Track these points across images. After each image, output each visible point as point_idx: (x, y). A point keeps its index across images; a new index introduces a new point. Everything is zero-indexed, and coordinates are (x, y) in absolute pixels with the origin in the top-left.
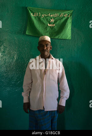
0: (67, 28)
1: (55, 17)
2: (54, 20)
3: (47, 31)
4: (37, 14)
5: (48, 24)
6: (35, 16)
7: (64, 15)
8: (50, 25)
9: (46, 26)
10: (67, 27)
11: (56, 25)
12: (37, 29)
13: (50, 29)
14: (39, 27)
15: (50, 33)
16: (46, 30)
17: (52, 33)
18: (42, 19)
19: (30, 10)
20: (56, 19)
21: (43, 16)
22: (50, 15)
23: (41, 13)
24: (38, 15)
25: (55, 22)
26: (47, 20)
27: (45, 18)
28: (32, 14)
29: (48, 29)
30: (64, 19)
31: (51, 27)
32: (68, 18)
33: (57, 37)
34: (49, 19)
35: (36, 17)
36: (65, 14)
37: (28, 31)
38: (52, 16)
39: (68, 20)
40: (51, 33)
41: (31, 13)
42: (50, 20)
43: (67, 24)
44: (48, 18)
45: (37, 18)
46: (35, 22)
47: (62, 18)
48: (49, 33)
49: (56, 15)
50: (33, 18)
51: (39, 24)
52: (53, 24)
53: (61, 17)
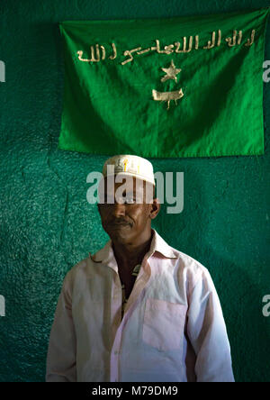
0: (239, 104)
1: (186, 55)
2: (179, 71)
3: (149, 124)
4: (101, 50)
5: (154, 93)
6: (93, 59)
7: (224, 37)
8: (164, 96)
9: (144, 105)
10: (241, 97)
11: (187, 93)
12: (105, 119)
13: (160, 116)
14: (113, 111)
15: (160, 134)
16: (145, 121)
17: (171, 131)
18: (123, 73)
19: (69, 33)
20: (188, 62)
21: (128, 57)
22: (162, 48)
23: (118, 42)
24: (107, 56)
25: (185, 78)
26: (148, 71)
27: (136, 64)
28: (80, 53)
29: (155, 116)
30: (224, 60)
31: (166, 103)
32: (244, 51)
33: (192, 151)
34: (155, 69)
35: (97, 68)
36: (231, 33)
37: (66, 133)
38: (168, 50)
39: (244, 64)
40: (165, 135)
41: (79, 50)
42: (160, 70)
43: (238, 81)
44: (151, 61)
45: (103, 70)
46: (97, 89)
47: (217, 56)
48: (155, 135)
49: (188, 43)
50: (87, 76)
51: (113, 95)
52: (176, 89)
53: (213, 52)
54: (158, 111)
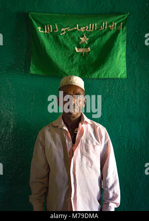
0: (117, 54)
1: (91, 32)
2: (88, 39)
3: (74, 62)
4: (50, 27)
5: (76, 49)
6: (46, 31)
7: (108, 25)
8: (81, 50)
9: (72, 53)
10: (117, 51)
11: (92, 49)
12: (53, 59)
13: (79, 59)
14: (57, 56)
15: (80, 67)
16: (72, 61)
17: (85, 66)
18: (61, 38)
19: (35, 20)
20: (92, 35)
21: (63, 32)
22: (80, 28)
23: (58, 24)
24: (53, 30)
25: (91, 42)
26: (73, 38)
27: (67, 35)
28: (40, 28)
29: (76, 59)
30: (109, 35)
31: (82, 54)
32: (118, 32)
33: (95, 75)
34: (77, 38)
35: (48, 36)
36: (111, 23)
38: (82, 29)
39: (118, 37)
40: (82, 68)
41: (39, 26)
42: (79, 38)
43: (116, 45)
44: (74, 34)
45: (51, 37)
46: (48, 45)
47: (105, 33)
48: (77, 67)
49: (92, 26)
50: (43, 38)
51: (56, 49)
52: (87, 47)
53: (103, 31)
54: (78, 57)
